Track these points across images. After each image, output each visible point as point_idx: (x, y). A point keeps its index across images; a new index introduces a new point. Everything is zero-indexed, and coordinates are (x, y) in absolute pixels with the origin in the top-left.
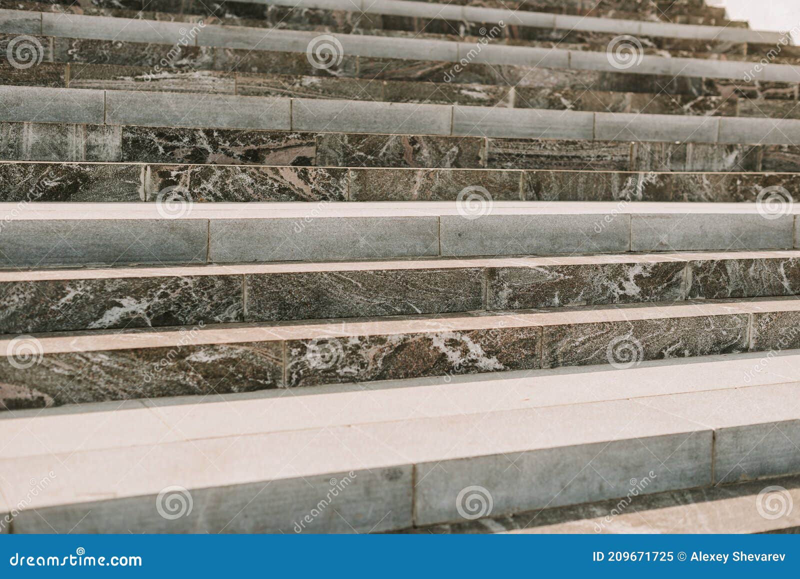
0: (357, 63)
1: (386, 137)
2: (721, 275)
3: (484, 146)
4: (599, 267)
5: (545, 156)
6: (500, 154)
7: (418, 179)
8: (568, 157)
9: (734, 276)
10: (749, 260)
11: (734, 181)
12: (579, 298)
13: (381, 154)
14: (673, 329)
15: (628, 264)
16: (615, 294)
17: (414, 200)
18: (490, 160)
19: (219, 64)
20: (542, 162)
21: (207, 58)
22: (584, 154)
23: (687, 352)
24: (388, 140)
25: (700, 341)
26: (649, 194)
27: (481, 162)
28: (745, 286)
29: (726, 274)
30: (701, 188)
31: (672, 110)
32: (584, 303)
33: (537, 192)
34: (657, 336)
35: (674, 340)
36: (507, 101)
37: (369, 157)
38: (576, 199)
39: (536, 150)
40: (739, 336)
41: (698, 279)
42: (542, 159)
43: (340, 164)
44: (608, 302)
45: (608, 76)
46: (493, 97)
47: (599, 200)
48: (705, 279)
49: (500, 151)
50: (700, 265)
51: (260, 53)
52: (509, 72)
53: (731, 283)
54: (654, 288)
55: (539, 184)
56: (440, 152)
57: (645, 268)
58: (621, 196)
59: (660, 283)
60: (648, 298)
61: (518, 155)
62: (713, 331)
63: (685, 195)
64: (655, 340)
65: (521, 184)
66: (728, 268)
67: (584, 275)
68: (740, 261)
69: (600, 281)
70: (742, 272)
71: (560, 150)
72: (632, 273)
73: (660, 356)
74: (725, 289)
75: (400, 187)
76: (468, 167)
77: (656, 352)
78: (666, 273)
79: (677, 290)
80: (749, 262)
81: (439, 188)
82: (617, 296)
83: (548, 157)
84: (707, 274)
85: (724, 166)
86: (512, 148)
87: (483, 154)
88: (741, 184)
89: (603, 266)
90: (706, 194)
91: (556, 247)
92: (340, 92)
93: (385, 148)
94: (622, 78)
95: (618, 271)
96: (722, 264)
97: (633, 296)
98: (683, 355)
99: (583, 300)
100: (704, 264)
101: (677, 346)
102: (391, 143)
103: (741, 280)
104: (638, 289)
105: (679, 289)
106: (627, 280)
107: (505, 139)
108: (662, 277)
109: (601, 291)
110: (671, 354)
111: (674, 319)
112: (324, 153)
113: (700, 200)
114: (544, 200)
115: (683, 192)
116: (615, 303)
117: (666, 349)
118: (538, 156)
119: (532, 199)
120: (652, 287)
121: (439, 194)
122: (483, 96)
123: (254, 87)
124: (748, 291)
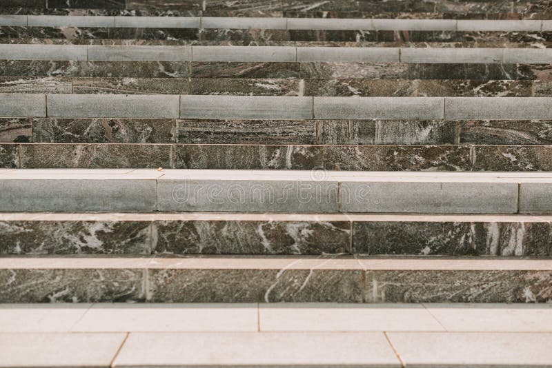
0: (190, 66)
1: (90, 121)
2: (190, 234)
3: (175, 126)
4: (59, 223)
5: (232, 133)
6: (189, 132)
7: (78, 152)
8: (254, 133)
9: (205, 235)
10: (221, 221)
11: (391, 152)
12: (41, 248)
13: (85, 133)
14: (58, 278)
15: (88, 222)
16: (77, 246)
17: (75, 168)
18: (181, 137)
19: (83, 72)
20: (229, 138)
21: (74, 68)
22: (270, 130)
23: (75, 299)
24: (90, 123)
25: (89, 290)
26: (299, 164)
27: (173, 139)
28: (218, 244)
29: (196, 233)
30: (354, 158)
31: (461, 92)
32: (46, 252)
33: (186, 162)
34: (42, 283)
35: (60, 287)
36: (298, 90)
37: (76, 135)
38: (224, 167)
39: (223, 128)
40: (133, 288)
41: (165, 236)
42: (229, 135)
43: (52, 141)
44: (70, 251)
45: (417, 66)
46: (284, 87)
47: (247, 169)
48: (172, 237)
49: (190, 129)
50: (166, 225)
51: (114, 63)
52: (322, 67)
53: (202, 241)
54: (117, 242)
55: (188, 155)
56: (136, 131)
57: (106, 225)
58: (269, 165)
59: (123, 239)
60: (111, 250)
61: (206, 133)
62: (103, 282)
63: (337, 164)
64: (40, 286)
65: (171, 155)
66: (198, 228)
67: (44, 229)
68: (211, 222)
69: (59, 235)
70: (213, 232)
71: (246, 128)
72: (93, 230)
73: (46, 300)
74: (195, 246)
75: (63, 158)
76: (162, 143)
77: (41, 297)
78: (129, 230)
79: (142, 245)
80: (221, 224)
81: (97, 158)
82: (79, 248)
83: (235, 133)
84: (174, 233)
85: (417, 139)
86: (201, 127)
87: (175, 132)
88: (399, 155)
89: (63, 222)
90: (360, 164)
91: (82, 205)
92: (153, 88)
93: (88, 129)
94: (431, 68)
95: (78, 227)
96: (191, 225)
97: (96, 248)
98: (71, 301)
99: (44, 249)
100: (170, 224)
101: (64, 293)
102: (93, 125)
103: (213, 238)
104: (100, 243)
105: (144, 243)
106: (89, 234)
107: (193, 120)
108: (125, 233)
109: (62, 243)
110: (58, 299)
111: (59, 270)
112: (39, 133)
113: (353, 169)
114: (193, 168)
115: (334, 162)
116: (77, 253)
117: (52, 295)
118: (225, 133)
119: (182, 168)
120: (115, 242)
121: (97, 163)
122: (275, 87)
123: (86, 88)
124: (222, 249)
